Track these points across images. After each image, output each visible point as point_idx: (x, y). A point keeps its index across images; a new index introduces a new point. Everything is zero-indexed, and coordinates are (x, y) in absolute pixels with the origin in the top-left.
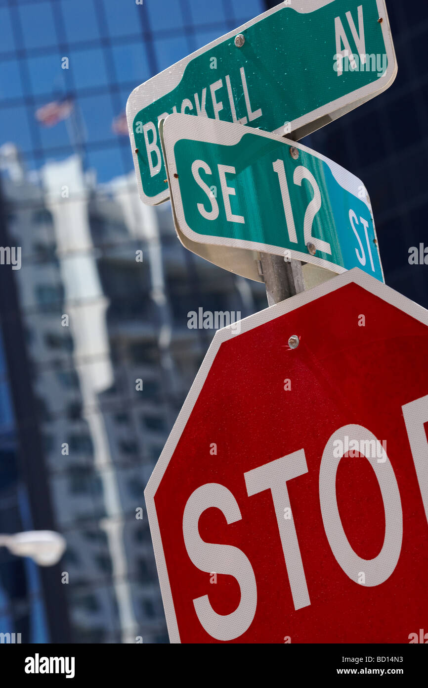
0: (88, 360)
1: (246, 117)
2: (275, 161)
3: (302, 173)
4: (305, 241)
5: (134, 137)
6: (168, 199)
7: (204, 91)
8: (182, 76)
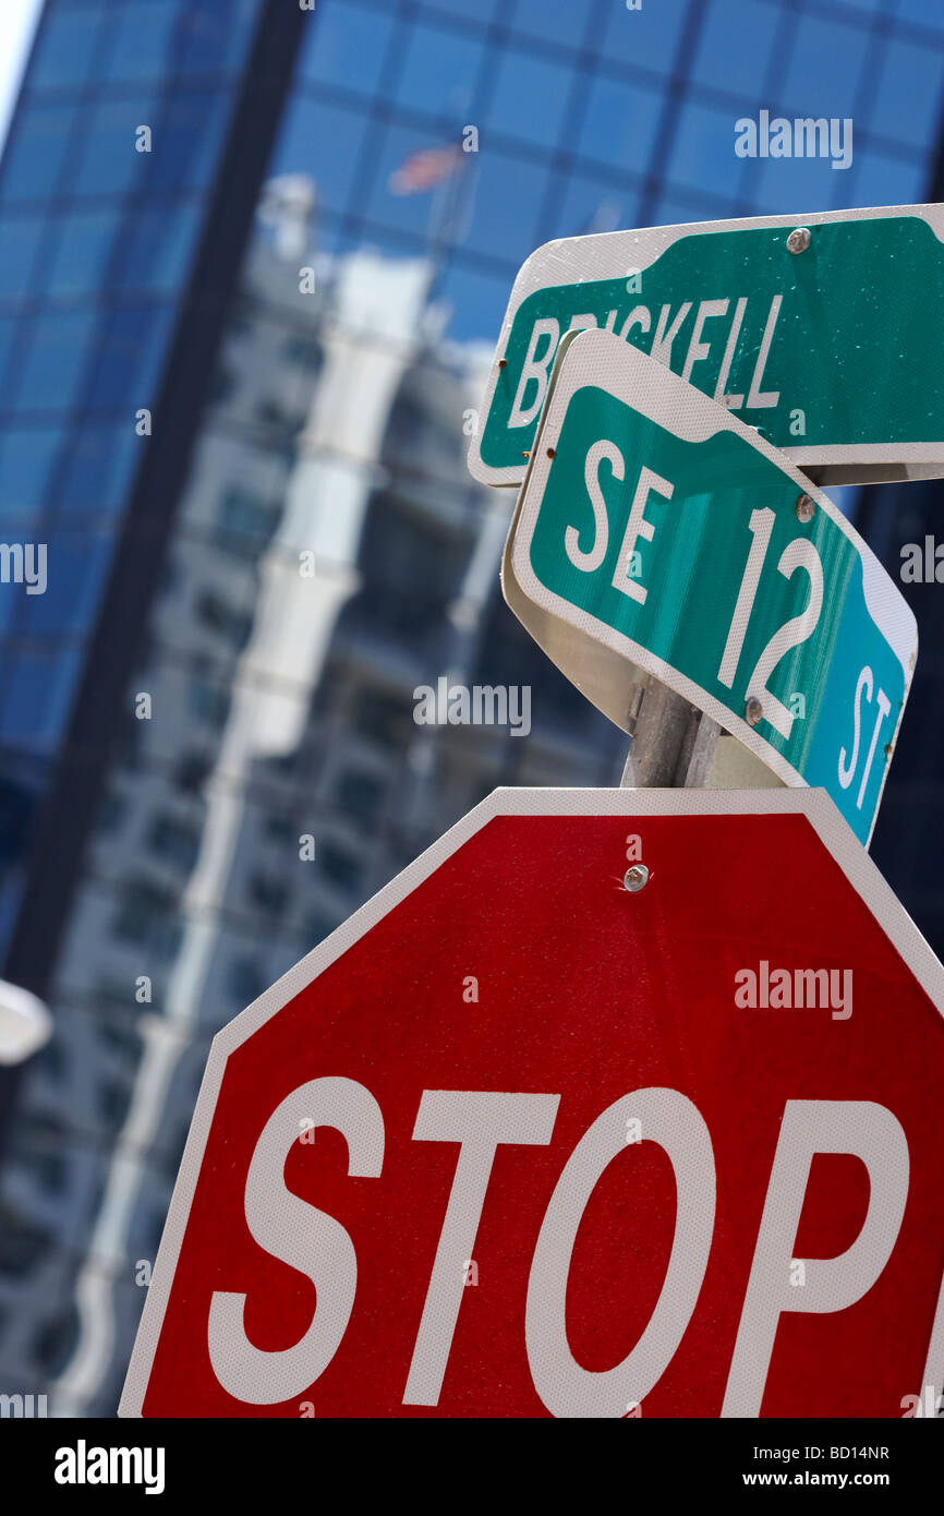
0: (264, 682)
1: (742, 396)
2: (760, 508)
3: (803, 555)
4: (748, 691)
5: (509, 334)
6: (518, 485)
7: (686, 308)
8: (657, 257)
